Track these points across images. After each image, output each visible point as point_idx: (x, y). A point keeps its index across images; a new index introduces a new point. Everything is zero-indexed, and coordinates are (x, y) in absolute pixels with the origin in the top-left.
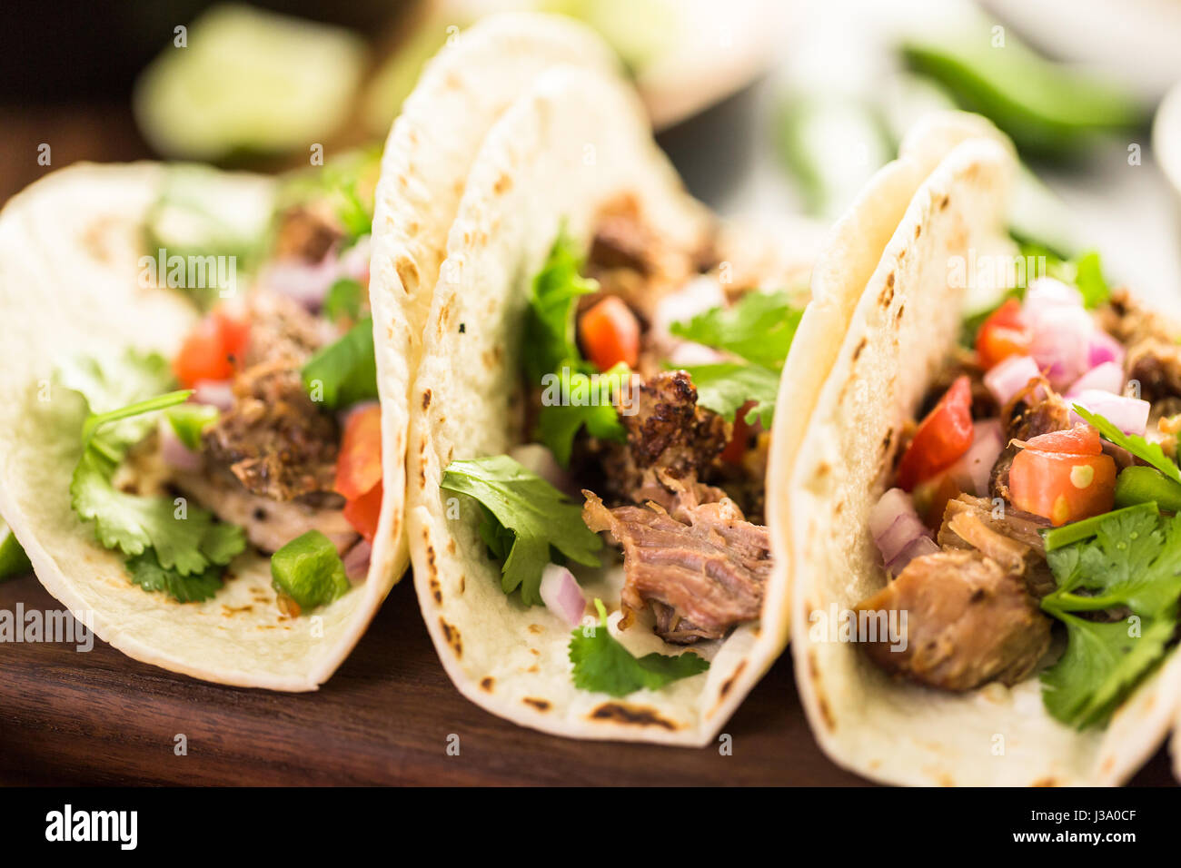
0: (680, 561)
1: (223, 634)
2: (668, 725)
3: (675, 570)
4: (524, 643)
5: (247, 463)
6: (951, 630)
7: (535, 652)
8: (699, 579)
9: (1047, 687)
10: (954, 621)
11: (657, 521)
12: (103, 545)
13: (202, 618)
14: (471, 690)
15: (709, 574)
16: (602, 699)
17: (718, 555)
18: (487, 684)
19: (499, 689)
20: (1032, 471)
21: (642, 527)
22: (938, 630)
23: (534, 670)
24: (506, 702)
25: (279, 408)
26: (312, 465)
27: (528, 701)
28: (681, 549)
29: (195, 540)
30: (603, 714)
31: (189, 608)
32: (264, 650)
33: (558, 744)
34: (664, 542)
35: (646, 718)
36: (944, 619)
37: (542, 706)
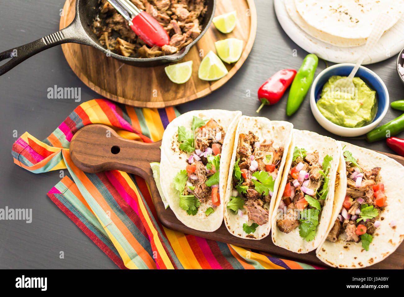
0: (256, 216)
1: (199, 221)
2: (255, 238)
3: (255, 217)
4: (236, 221)
5: (201, 199)
6: (289, 227)
7: (238, 224)
8: (258, 219)
9: (300, 230)
10: (289, 226)
11: (253, 209)
12: (183, 208)
13: (196, 217)
14: (231, 233)
15: (259, 218)
16: (247, 234)
17: (261, 215)
18: (233, 232)
19: (234, 233)
20: (299, 206)
21: (251, 210)
22: (287, 227)
23: (238, 228)
24: (236, 234)
25: (204, 190)
26: (208, 196)
27: (238, 235)
28: (256, 214)
29: (194, 204)
30: (247, 236)
31: (195, 216)
32: (205, 224)
33: (242, 240)
34: (254, 212)
35: (252, 237)
36: (288, 226)
37: (240, 235)
